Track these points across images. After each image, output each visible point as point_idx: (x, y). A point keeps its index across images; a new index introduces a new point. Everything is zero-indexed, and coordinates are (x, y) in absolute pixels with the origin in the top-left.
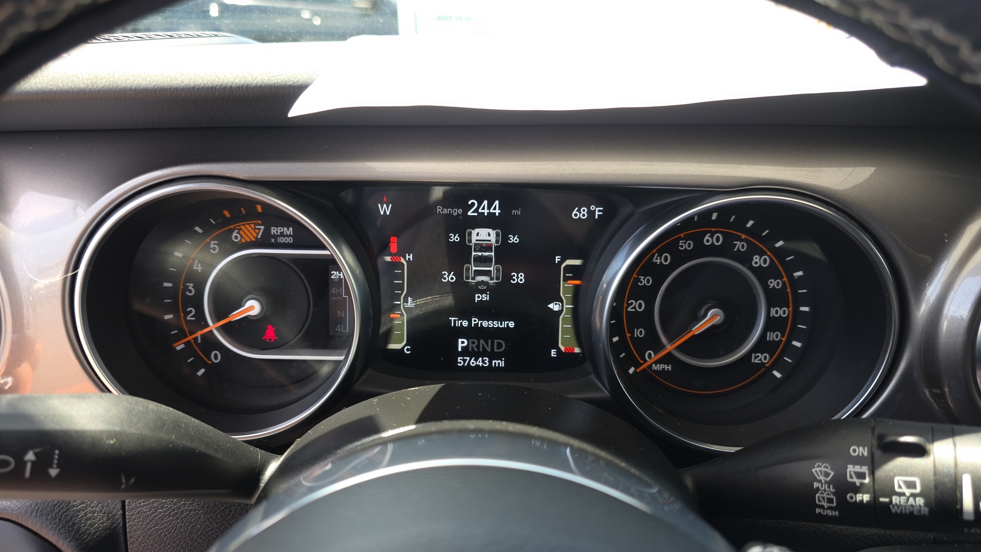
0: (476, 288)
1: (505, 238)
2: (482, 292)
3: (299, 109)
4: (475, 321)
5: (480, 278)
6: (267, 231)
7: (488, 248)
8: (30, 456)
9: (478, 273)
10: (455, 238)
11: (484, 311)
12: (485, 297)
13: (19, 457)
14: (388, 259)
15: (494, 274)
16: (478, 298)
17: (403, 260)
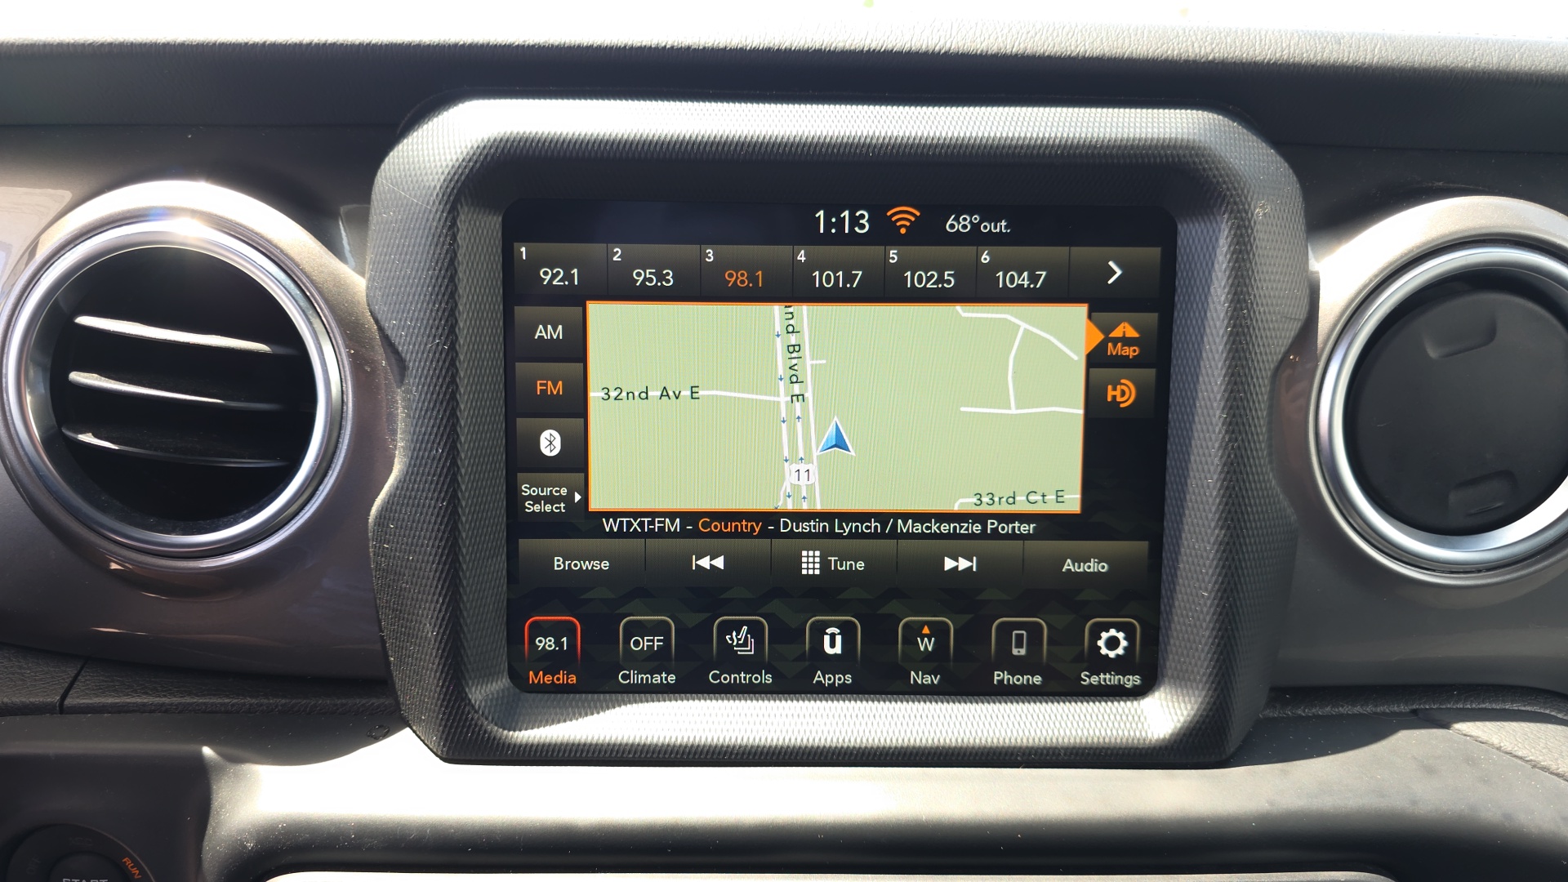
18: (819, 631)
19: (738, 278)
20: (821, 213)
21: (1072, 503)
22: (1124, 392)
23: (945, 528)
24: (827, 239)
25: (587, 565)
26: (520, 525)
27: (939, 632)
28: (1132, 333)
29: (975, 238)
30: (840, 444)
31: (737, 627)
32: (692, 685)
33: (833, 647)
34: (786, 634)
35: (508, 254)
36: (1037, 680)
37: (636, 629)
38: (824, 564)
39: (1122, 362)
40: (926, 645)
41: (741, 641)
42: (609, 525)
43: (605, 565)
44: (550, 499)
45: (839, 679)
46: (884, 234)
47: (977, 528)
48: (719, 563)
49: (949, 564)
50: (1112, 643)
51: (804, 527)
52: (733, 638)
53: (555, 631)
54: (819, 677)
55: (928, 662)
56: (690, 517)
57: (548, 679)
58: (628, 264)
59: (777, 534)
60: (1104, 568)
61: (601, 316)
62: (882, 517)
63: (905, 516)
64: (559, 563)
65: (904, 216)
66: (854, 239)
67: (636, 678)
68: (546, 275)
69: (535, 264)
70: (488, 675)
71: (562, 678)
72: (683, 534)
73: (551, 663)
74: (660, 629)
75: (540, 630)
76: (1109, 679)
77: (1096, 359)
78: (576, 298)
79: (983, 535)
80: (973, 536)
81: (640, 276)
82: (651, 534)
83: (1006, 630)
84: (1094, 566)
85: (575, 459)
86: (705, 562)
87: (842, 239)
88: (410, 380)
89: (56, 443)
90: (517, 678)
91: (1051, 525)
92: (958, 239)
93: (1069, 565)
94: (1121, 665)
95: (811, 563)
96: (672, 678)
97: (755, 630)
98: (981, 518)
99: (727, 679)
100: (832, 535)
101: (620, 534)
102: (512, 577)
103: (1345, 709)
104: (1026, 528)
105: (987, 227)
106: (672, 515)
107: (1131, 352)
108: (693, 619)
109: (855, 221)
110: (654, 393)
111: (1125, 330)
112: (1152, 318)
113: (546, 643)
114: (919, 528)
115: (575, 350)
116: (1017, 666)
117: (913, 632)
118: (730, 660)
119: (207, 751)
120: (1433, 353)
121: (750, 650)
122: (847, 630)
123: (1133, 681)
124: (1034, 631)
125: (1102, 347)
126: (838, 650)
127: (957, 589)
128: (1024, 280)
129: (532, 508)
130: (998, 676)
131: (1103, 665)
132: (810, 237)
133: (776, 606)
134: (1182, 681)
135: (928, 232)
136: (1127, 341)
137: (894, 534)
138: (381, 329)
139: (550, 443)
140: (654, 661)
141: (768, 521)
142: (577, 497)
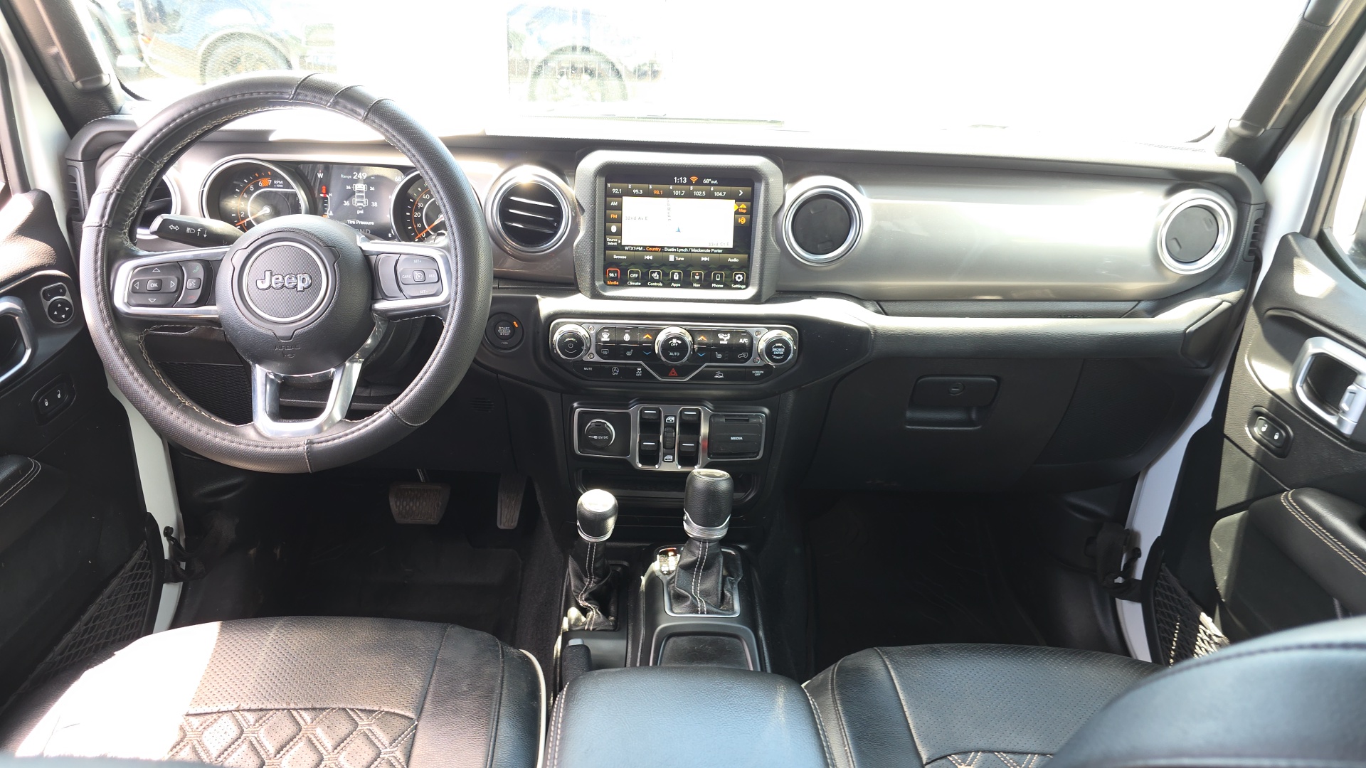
0: (357, 208)
1: (369, 188)
2: (360, 210)
3: (272, 138)
4: (358, 222)
5: (359, 204)
6: (273, 182)
7: (362, 192)
8: (199, 230)
9: (358, 202)
10: (348, 188)
11: (360, 217)
12: (362, 212)
13: (196, 230)
14: (322, 195)
15: (365, 203)
16: (359, 212)
17: (327, 196)
18: (673, 273)
19: (656, 192)
20: (675, 178)
21: (731, 246)
22: (743, 220)
23: (702, 251)
24: (677, 184)
25: (621, 257)
26: (607, 248)
27: (700, 274)
28: (745, 207)
29: (710, 184)
30: (679, 231)
31: (655, 272)
32: (644, 285)
33: (676, 277)
34: (665, 274)
35: (606, 186)
36: (722, 286)
37: (631, 272)
38: (675, 258)
39: (742, 213)
40: (697, 277)
41: (655, 276)
42: (627, 248)
43: (625, 257)
44: (614, 242)
45: (677, 285)
46: (690, 182)
47: (709, 251)
48: (651, 258)
49: (703, 259)
50: (739, 278)
51: (670, 250)
52: (654, 275)
53: (614, 272)
54: (673, 284)
55: (698, 281)
56: (644, 247)
57: (612, 283)
58: (632, 189)
59: (664, 251)
60: (737, 260)
61: (625, 199)
62: (688, 248)
63: (693, 248)
64: (615, 257)
65: (694, 179)
66: (683, 184)
67: (631, 283)
68: (614, 190)
69: (611, 188)
70: (599, 280)
71: (615, 283)
72: (643, 251)
73: (613, 279)
74: (638, 272)
75: (610, 272)
76: (738, 286)
77: (737, 213)
78: (620, 196)
79: (711, 252)
80: (708, 253)
81: (635, 191)
82: (636, 251)
83: (715, 274)
84: (735, 260)
85: (619, 233)
86: (648, 257)
87: (680, 184)
88: (585, 214)
89: (504, 225)
90: (605, 282)
91: (726, 251)
92: (706, 184)
93: (730, 260)
94: (741, 283)
95: (671, 258)
96: (640, 284)
97: (659, 273)
98: (710, 249)
99: (652, 284)
100: (677, 252)
101: (629, 250)
102: (605, 260)
103: (794, 296)
104: (721, 251)
105: (712, 182)
106: (641, 246)
107: (744, 211)
108: (645, 270)
109: (683, 180)
110: (637, 218)
111: (743, 206)
112: (749, 203)
113: (612, 275)
114: (696, 251)
115: (619, 208)
116: (718, 283)
117: (694, 274)
118: (653, 280)
119: (538, 296)
120: (812, 212)
121: (657, 278)
122: (680, 273)
123: (744, 286)
124: (722, 275)
125: (738, 210)
126: (677, 278)
127: (705, 266)
128: (721, 194)
129: (609, 244)
130: (713, 285)
131: (736, 283)
132: (673, 183)
133: (663, 268)
134: (753, 285)
135: (699, 183)
136: (743, 209)
137: (690, 252)
138: (578, 201)
139: (614, 229)
140: (636, 280)
141: (663, 248)
142: (619, 242)
